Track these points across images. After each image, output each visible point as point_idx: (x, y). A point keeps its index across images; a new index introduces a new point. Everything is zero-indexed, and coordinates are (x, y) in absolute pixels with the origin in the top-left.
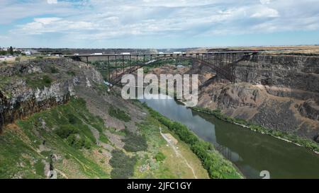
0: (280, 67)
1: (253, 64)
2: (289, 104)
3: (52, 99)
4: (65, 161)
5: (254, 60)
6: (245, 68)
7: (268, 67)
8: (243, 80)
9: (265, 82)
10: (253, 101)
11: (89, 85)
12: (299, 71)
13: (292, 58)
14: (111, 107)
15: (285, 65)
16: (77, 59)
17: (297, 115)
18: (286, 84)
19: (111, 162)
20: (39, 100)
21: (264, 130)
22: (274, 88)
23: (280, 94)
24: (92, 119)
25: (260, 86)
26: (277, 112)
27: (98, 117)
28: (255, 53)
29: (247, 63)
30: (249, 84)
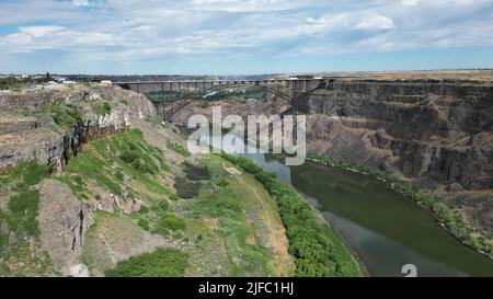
0: (355, 96)
1: (328, 92)
2: (362, 135)
3: (112, 127)
4: (134, 181)
5: (330, 88)
6: (320, 97)
7: (344, 95)
8: (318, 112)
9: (342, 113)
10: (327, 135)
11: (141, 117)
12: (372, 100)
13: (366, 86)
14: (168, 140)
15: (360, 93)
16: (126, 87)
17: (368, 146)
18: (361, 114)
19: (175, 186)
20: (101, 126)
21: (334, 162)
22: (349, 119)
23: (356, 125)
24: (151, 149)
25: (336, 118)
26: (350, 144)
27: (157, 148)
28: (332, 81)
29: (322, 91)
30: (323, 116)
